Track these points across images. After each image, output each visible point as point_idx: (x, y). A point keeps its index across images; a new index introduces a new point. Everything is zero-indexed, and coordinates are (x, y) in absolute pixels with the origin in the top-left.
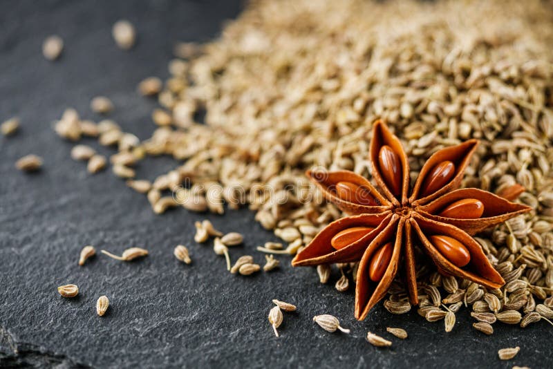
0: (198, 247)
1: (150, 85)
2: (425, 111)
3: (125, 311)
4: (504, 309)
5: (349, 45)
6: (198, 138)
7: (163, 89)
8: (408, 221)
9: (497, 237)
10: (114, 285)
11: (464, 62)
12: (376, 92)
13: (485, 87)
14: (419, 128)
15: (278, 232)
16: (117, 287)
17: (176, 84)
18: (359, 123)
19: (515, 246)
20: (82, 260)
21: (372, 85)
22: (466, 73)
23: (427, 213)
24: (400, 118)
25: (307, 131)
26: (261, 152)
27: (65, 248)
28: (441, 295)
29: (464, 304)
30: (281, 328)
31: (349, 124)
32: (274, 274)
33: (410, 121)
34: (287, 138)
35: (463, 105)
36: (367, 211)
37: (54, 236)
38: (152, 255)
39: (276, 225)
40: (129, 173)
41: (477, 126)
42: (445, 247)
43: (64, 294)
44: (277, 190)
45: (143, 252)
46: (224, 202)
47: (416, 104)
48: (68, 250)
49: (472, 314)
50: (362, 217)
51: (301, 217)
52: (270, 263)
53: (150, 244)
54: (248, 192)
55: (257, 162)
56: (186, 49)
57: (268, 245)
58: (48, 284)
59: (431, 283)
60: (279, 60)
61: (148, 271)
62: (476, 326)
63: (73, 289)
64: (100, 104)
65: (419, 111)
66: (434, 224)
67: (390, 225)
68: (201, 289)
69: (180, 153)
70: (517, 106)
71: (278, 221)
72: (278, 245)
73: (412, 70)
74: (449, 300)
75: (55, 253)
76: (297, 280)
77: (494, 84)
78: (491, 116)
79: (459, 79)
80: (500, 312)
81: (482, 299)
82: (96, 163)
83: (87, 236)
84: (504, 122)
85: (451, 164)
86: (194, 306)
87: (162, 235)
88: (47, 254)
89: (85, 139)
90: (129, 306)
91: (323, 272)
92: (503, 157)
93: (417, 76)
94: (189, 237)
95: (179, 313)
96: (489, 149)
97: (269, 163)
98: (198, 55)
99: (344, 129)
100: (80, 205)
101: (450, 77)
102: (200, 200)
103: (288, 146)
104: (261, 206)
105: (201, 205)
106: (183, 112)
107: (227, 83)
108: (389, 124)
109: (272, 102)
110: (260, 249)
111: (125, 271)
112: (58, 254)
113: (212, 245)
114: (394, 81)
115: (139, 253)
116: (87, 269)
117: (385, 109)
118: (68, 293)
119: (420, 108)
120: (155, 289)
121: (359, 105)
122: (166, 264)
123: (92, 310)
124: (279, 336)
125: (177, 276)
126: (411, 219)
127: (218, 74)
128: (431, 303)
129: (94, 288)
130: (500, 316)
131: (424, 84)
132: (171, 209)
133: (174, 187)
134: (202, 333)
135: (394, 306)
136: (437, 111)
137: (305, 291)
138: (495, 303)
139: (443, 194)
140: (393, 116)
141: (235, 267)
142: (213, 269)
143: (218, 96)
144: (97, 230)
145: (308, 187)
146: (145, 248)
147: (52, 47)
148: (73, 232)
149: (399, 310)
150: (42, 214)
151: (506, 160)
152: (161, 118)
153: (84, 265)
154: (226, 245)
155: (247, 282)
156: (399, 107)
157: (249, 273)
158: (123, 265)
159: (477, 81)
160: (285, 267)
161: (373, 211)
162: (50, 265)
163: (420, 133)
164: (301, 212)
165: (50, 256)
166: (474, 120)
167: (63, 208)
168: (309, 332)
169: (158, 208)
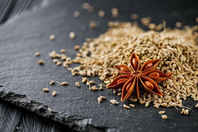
0: (82, 83)
1: (77, 47)
2: (148, 53)
3: (60, 95)
4: (163, 102)
5: (132, 38)
6: (87, 60)
7: (80, 48)
8: (137, 76)
9: (164, 85)
10: (58, 90)
11: (161, 42)
12: (136, 48)
13: (166, 48)
14: (146, 57)
15: (105, 82)
16: (59, 90)
17: (84, 47)
18: (130, 55)
19: (168, 88)
20: (51, 84)
21: (135, 46)
22: (161, 45)
23: (143, 75)
24: (141, 54)
25: (117, 58)
26: (103, 63)
27: (47, 81)
28: (146, 98)
29: (152, 101)
30: (101, 102)
31: (127, 55)
32: (102, 91)
33: (144, 55)
34: (111, 59)
35: (159, 51)
36: (127, 74)
37: (45, 78)
38: (69, 84)
39: (104, 80)
40: (67, 66)
41: (162, 57)
42: (147, 84)
43: (44, 90)
44: (106, 71)
45: (67, 83)
46: (91, 74)
47: (146, 51)
48: (48, 81)
49: (154, 103)
50: (126, 75)
51: (112, 78)
52: (101, 88)
53: (70, 82)
54: (98, 72)
55: (102, 65)
56: (88, 40)
57: (101, 84)
58: (41, 88)
59: (143, 95)
60: (113, 43)
61: (68, 88)
62: (154, 106)
63: (47, 89)
64: (62, 50)
65: (147, 53)
66: (145, 78)
67: (133, 77)
68: (81, 92)
69: (82, 62)
70: (174, 53)
71: (105, 79)
72: (104, 84)
73: (147, 43)
74: (148, 99)
75: (44, 82)
76: (107, 93)
77: (168, 47)
78: (166, 54)
79: (159, 46)
80: (162, 103)
81: (157, 100)
82: (59, 63)
83: (53, 79)
84: (169, 56)
85: (152, 64)
86: (78, 96)
87: (73, 80)
88: (42, 82)
89: (57, 58)
90: (61, 94)
91: (115, 91)
92: (168, 65)
93: (147, 45)
94: (80, 81)
95: (74, 97)
96: (164, 63)
97: (105, 65)
98: (91, 41)
99: (126, 57)
100: (53, 72)
101: (157, 45)
102: (85, 73)
103: (111, 61)
104: (101, 75)
105: (85, 74)
106: (85, 54)
107: (98, 48)
108: (138, 55)
109: (109, 52)
110: (99, 85)
111: (62, 87)
112: (45, 82)
113: (86, 83)
114: (141, 45)
115: (66, 83)
116: (52, 86)
117: (137, 51)
118: (46, 90)
119: (147, 52)
120: (69, 92)
121: (131, 51)
122: (73, 86)
123: (51, 95)
124: (100, 104)
125: (75, 89)
126: (139, 76)
127: (96, 46)
128: (143, 100)
129: (53, 90)
130: (161, 104)
131: (150, 46)
132: (77, 75)
133: (79, 70)
134: (79, 102)
135: (132, 99)
136: (151, 52)
137: (109, 95)
138: (160, 100)
139: (148, 70)
140: (139, 53)
141: (91, 88)
142: (86, 89)
143: (95, 50)
144: (56, 78)
145: (114, 71)
146: (68, 82)
147: (52, 37)
148: (50, 78)
149: (133, 100)
150: (42, 74)
151: (169, 66)
152: (78, 54)
153: (51, 85)
154: (90, 83)
155: (94, 92)
156: (141, 51)
157: (95, 90)
158: (62, 86)
159: (164, 46)
160: (105, 90)
161: (129, 74)
162: (42, 84)
163: (146, 58)
164: (112, 77)
165: (43, 82)
166: (161, 55)
167: (48, 73)
168: (108, 104)
169: (73, 74)
